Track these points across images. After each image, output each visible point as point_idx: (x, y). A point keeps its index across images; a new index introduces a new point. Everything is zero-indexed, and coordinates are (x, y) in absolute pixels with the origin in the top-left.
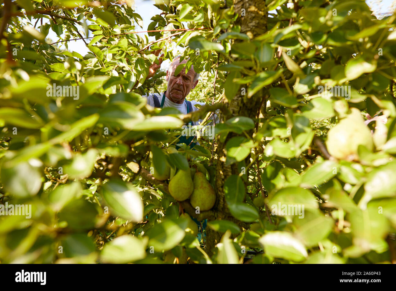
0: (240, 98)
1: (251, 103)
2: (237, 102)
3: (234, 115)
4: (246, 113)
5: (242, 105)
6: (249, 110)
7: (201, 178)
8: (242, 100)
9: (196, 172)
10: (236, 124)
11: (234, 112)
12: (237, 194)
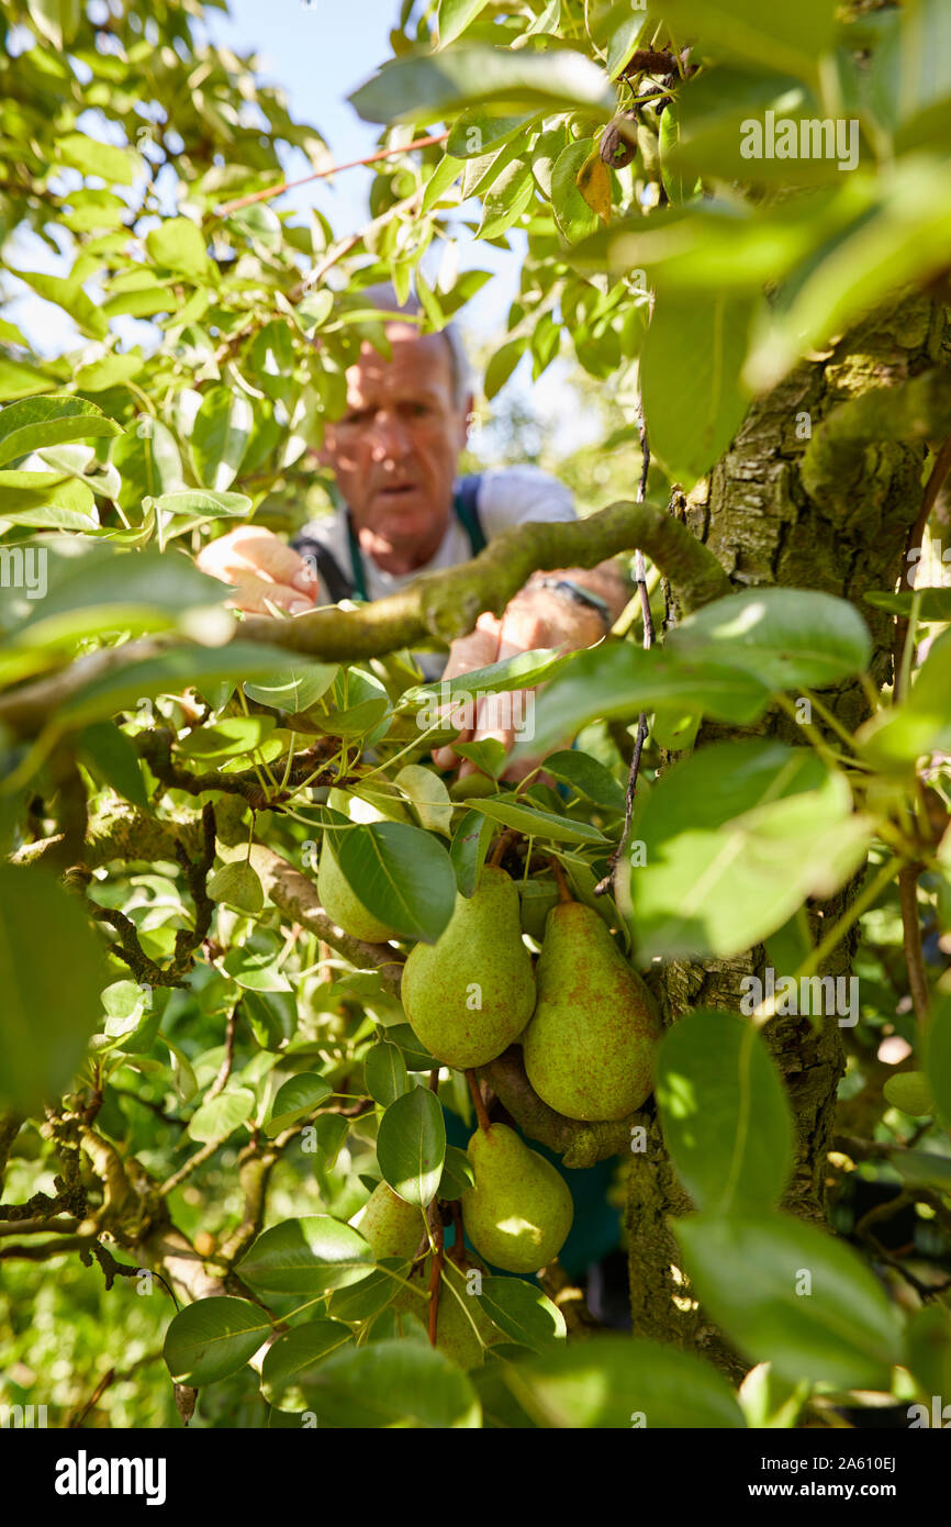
0: (779, 468)
1: (854, 497)
2: (761, 495)
3: (740, 576)
4: (824, 560)
5: (792, 513)
6: (840, 540)
7: (580, 937)
8: (793, 477)
9: (558, 901)
10: (739, 641)
11: (741, 563)
12: (742, 1131)
